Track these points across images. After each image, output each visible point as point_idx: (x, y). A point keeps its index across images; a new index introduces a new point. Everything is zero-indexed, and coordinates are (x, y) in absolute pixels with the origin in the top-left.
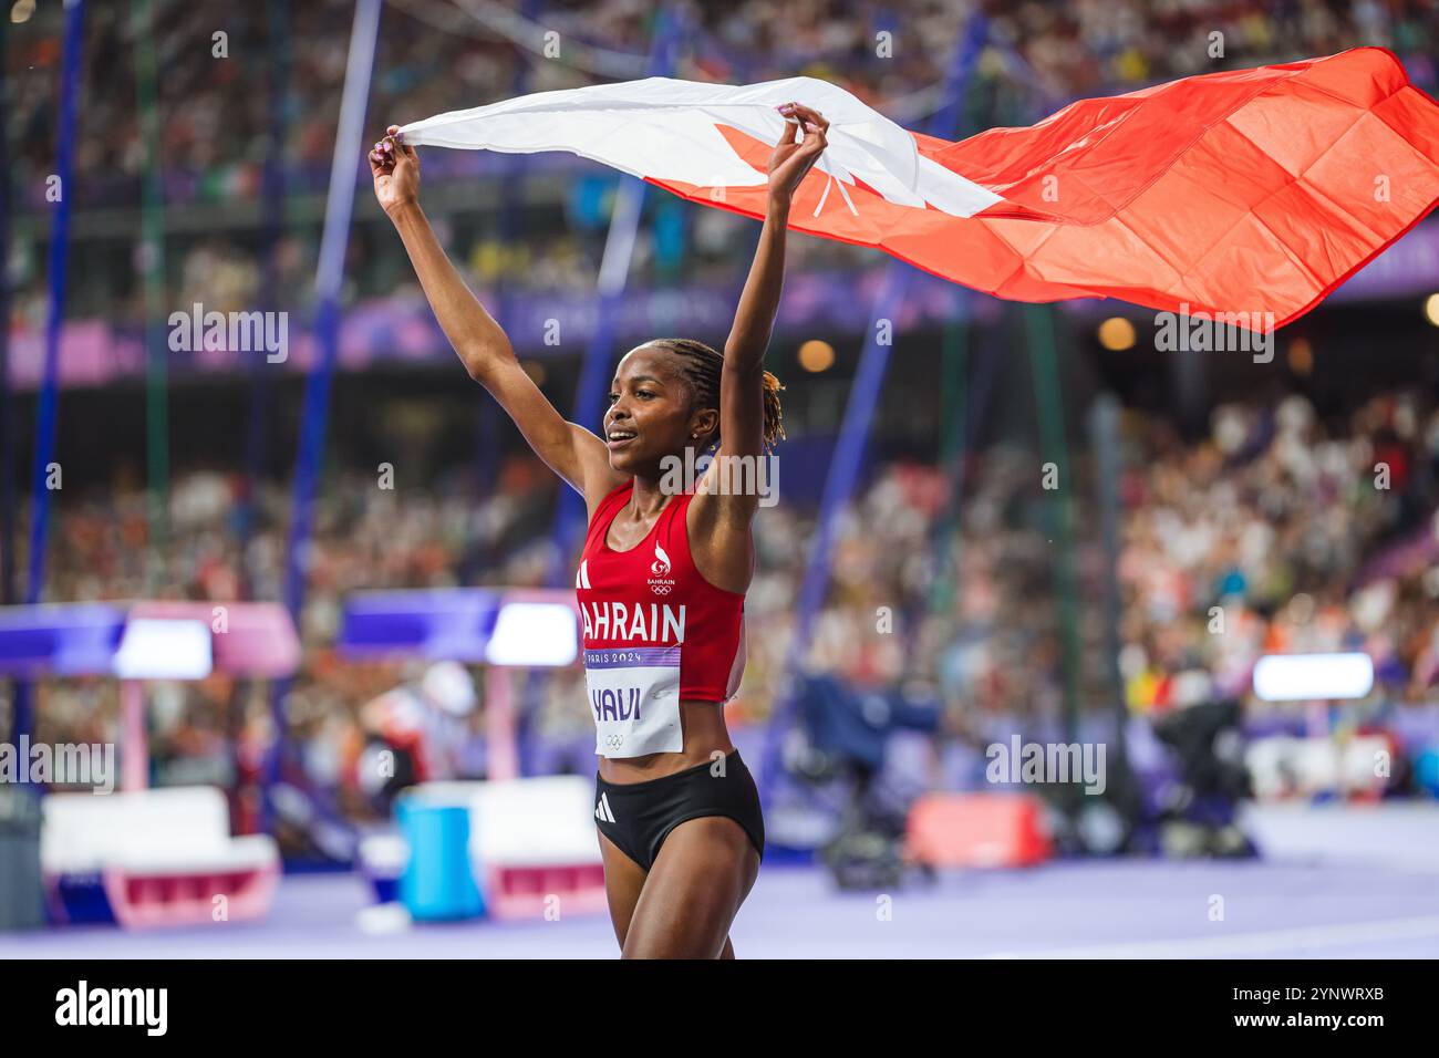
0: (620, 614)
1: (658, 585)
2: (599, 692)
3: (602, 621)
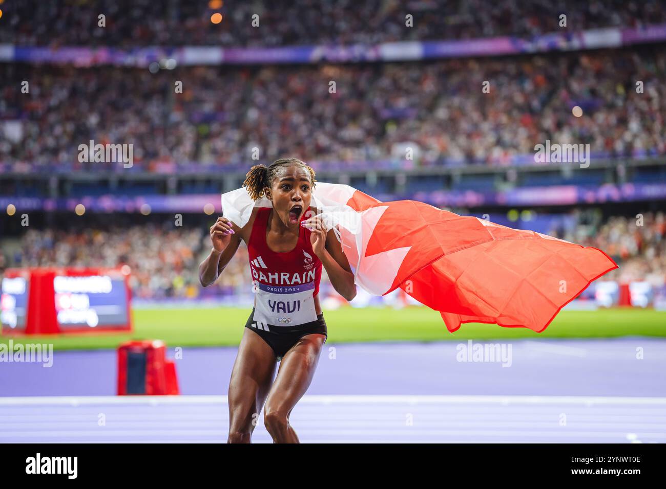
0: (285, 275)
2: (275, 302)
3: (273, 277)
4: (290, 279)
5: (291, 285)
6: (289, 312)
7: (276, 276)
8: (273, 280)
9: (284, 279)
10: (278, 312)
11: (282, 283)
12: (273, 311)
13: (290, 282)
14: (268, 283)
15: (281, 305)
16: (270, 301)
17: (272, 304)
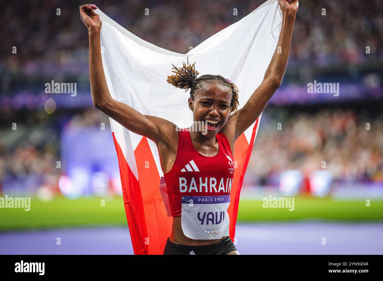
0: (213, 182)
1: (231, 170)
2: (205, 213)
3: (204, 185)
4: (217, 187)
5: (218, 193)
6: (217, 223)
7: (206, 185)
8: (204, 188)
9: (213, 187)
10: (208, 224)
11: (211, 191)
12: (202, 224)
13: (218, 191)
14: (199, 194)
15: (210, 217)
16: (199, 213)
17: (201, 217)
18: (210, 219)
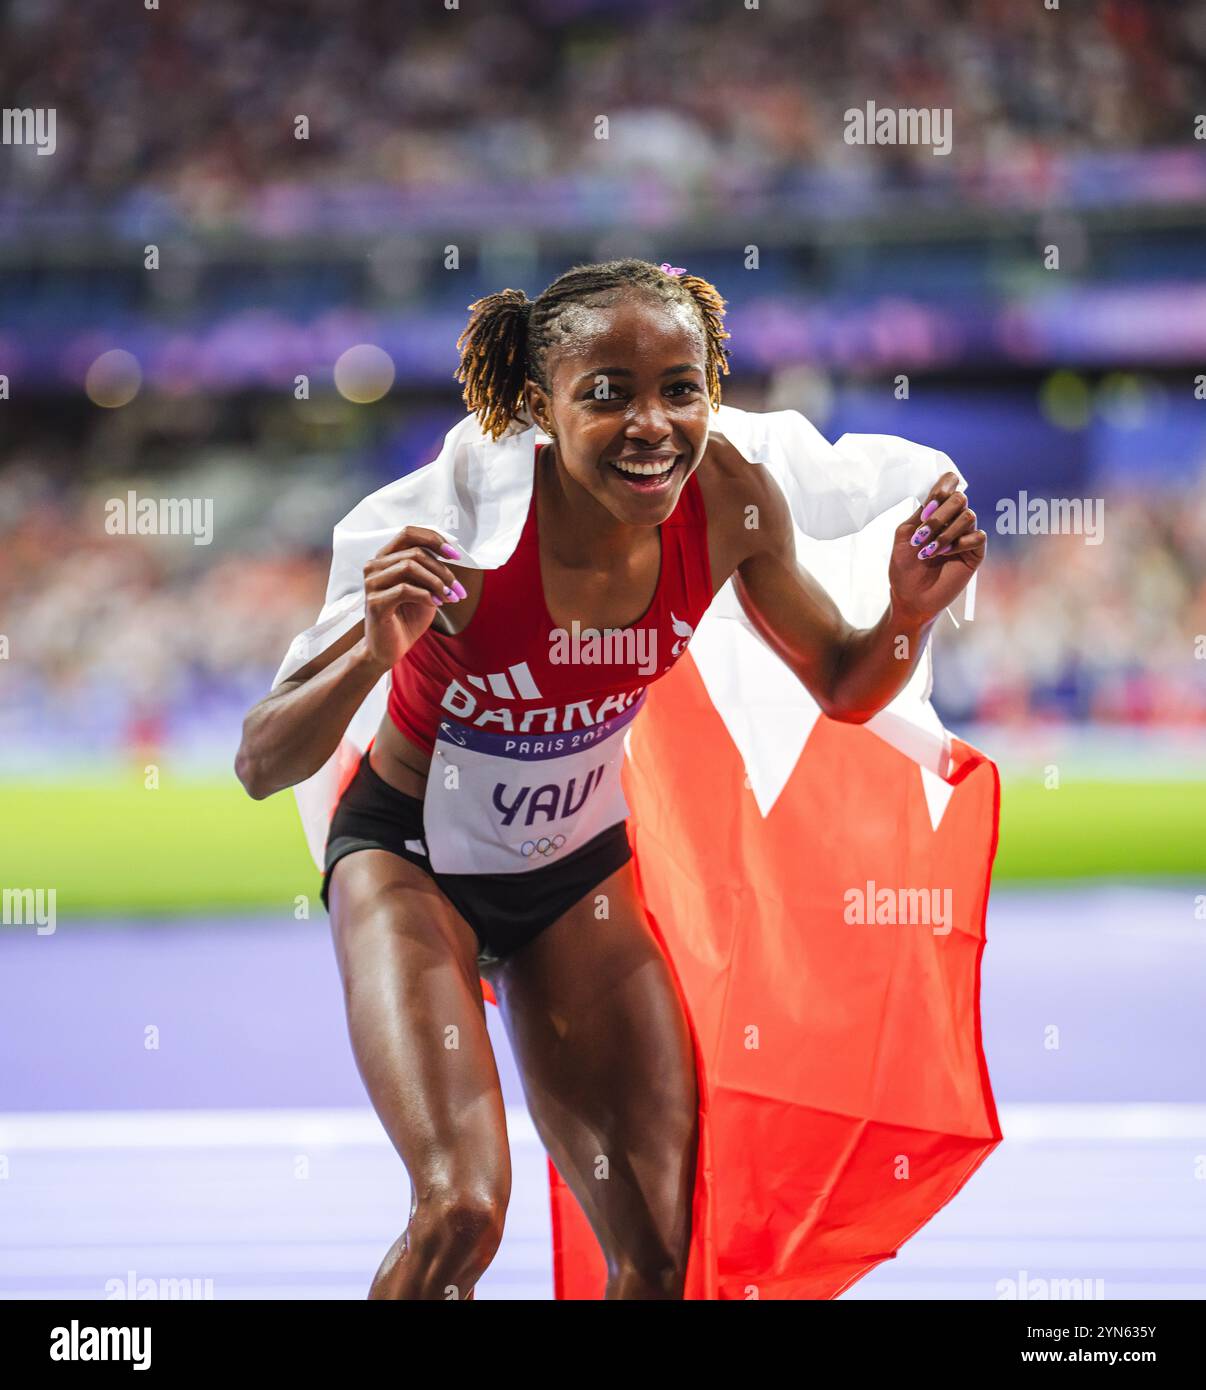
6: (566, 814)
8: (541, 718)
9: (577, 711)
12: (507, 821)
15: (545, 799)
17: (508, 800)
18: (543, 808)
